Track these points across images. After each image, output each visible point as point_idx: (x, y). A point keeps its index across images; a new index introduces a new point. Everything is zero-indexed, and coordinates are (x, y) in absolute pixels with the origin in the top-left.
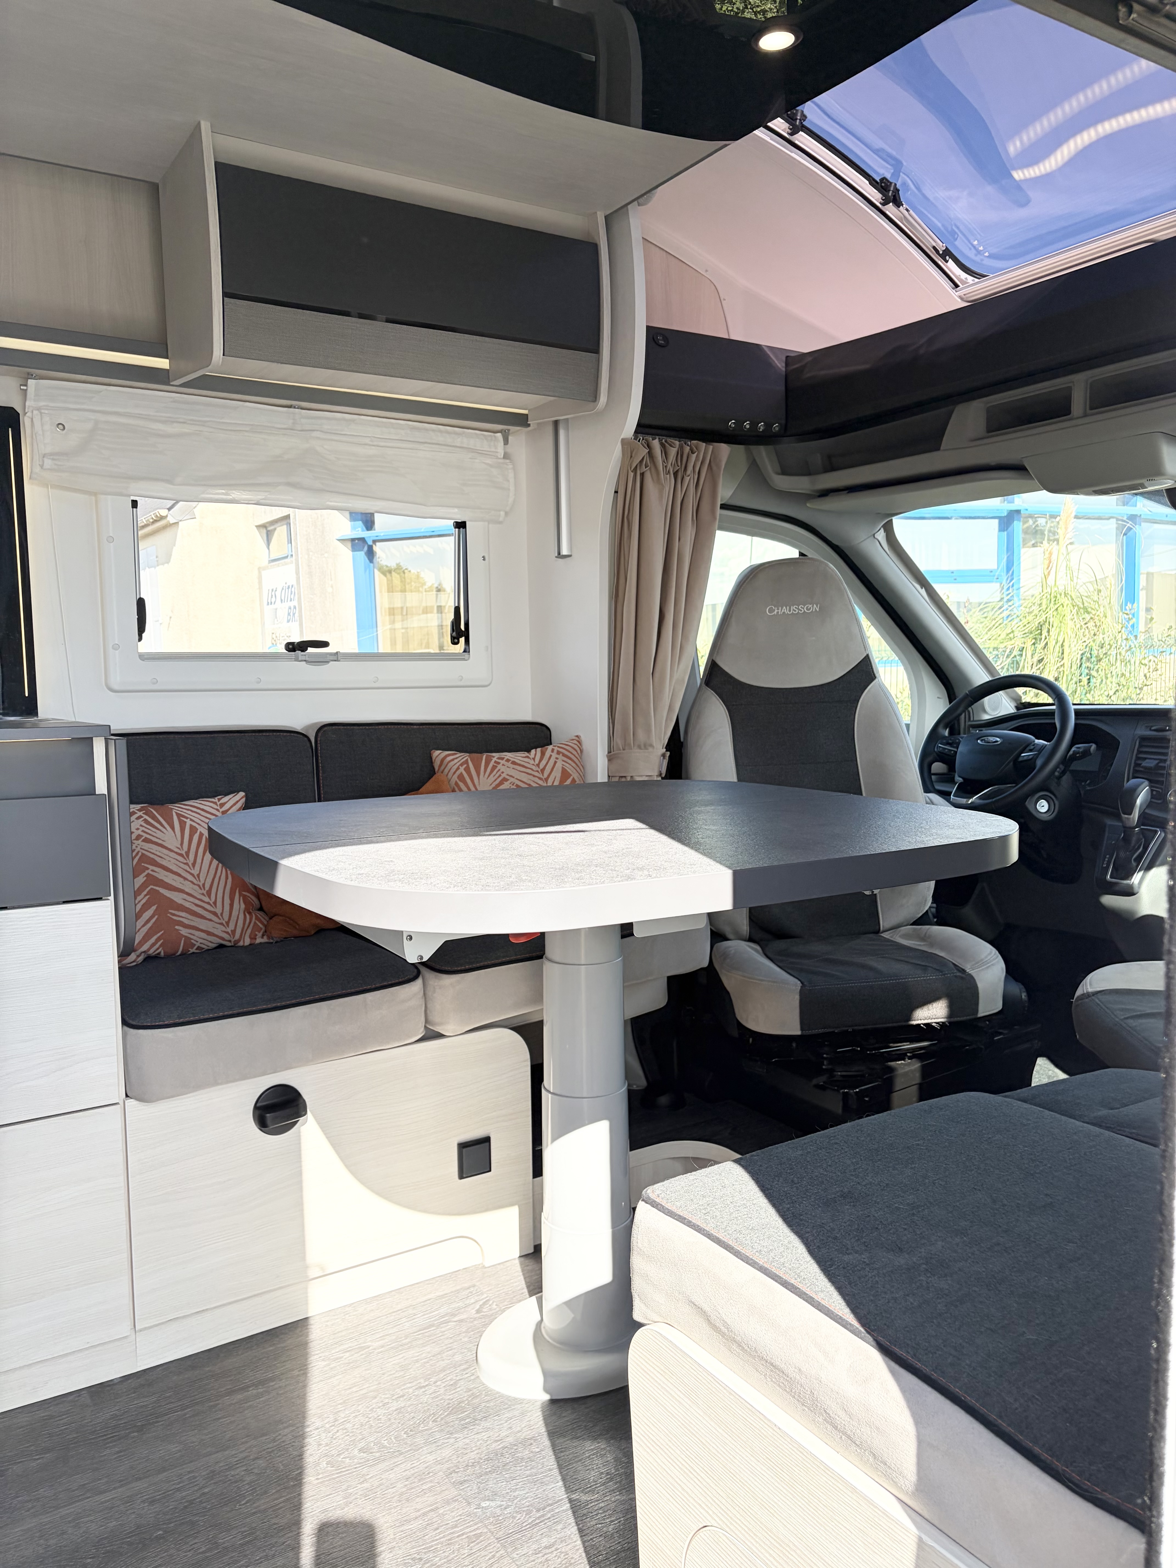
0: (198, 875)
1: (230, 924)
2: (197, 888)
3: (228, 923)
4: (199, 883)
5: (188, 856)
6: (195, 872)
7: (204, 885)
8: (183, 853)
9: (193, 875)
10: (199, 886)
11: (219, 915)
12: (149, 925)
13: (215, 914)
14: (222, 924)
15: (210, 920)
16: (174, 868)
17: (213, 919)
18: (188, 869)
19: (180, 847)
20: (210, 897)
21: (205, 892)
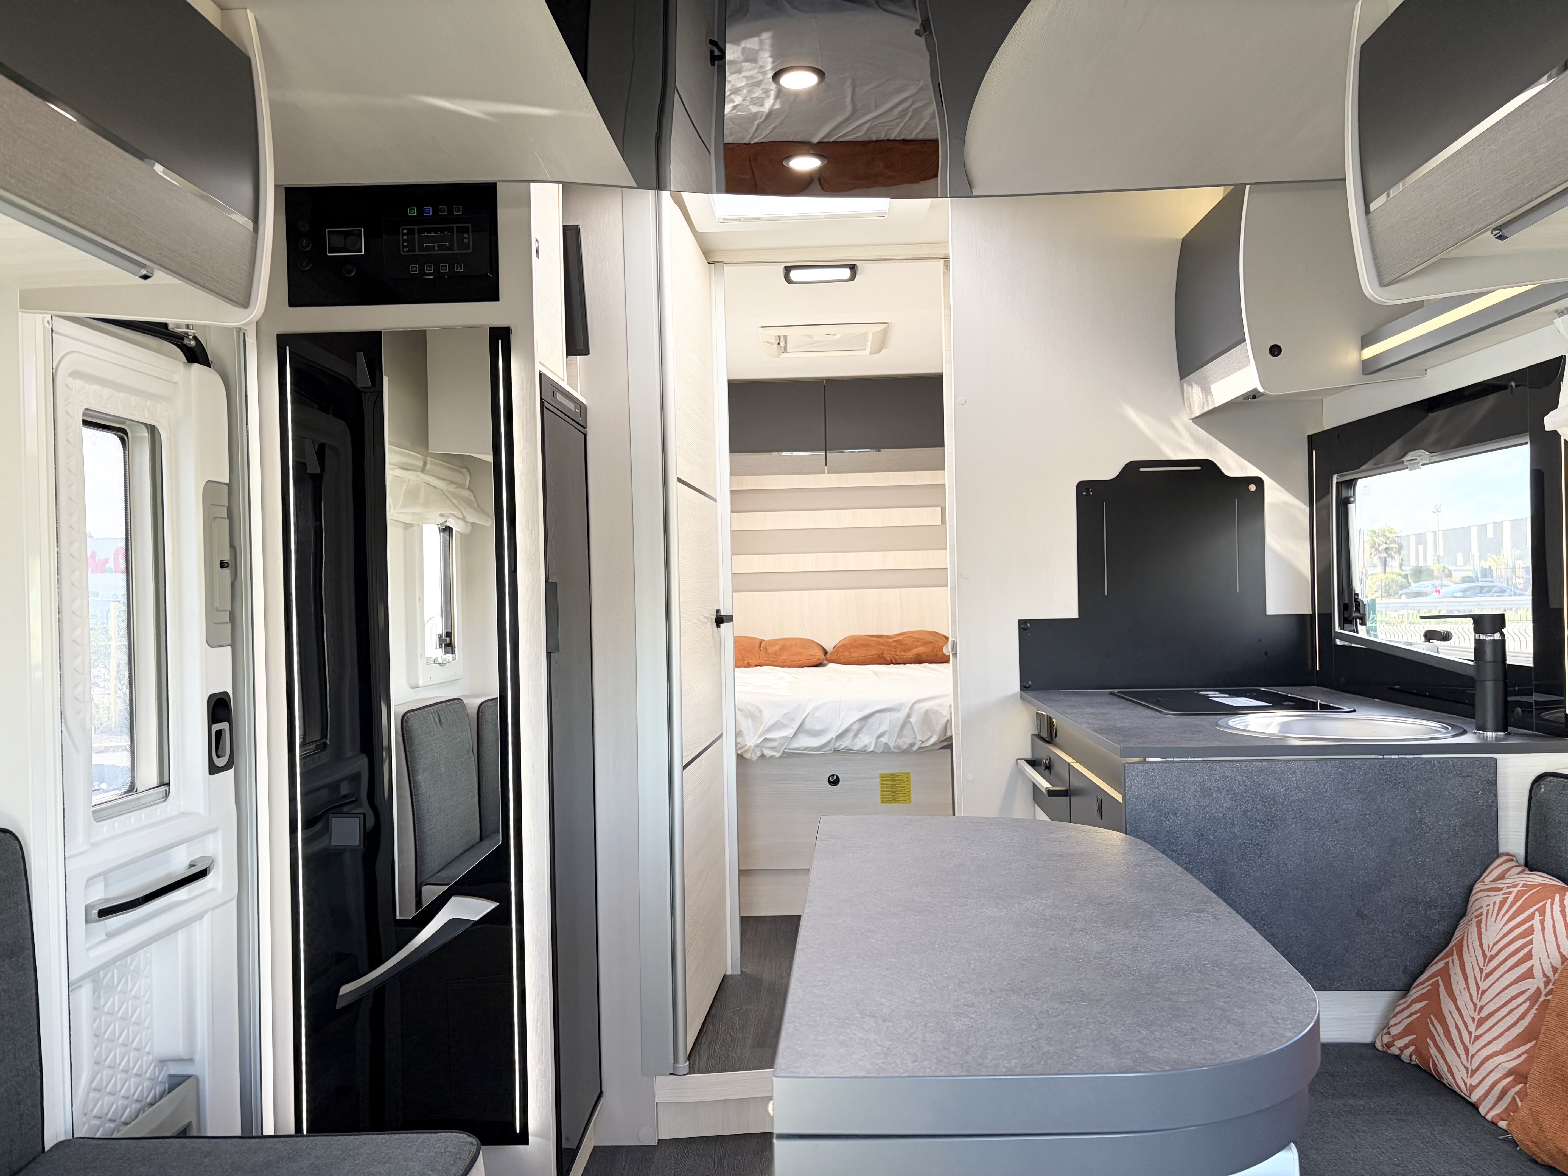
0: (1484, 992)
1: (1475, 1076)
2: (1471, 1006)
3: (1474, 1072)
4: (1477, 1002)
5: (1490, 961)
6: (1483, 986)
7: (1482, 1008)
8: (1489, 954)
9: (1478, 988)
10: (1475, 1005)
11: (1470, 1055)
12: (1410, 1019)
13: (1467, 1051)
14: (1467, 1069)
15: (1458, 1055)
16: (1469, 970)
17: (1462, 1057)
18: (1478, 979)
19: (1491, 946)
20: (1479, 1026)
21: (1477, 1017)
